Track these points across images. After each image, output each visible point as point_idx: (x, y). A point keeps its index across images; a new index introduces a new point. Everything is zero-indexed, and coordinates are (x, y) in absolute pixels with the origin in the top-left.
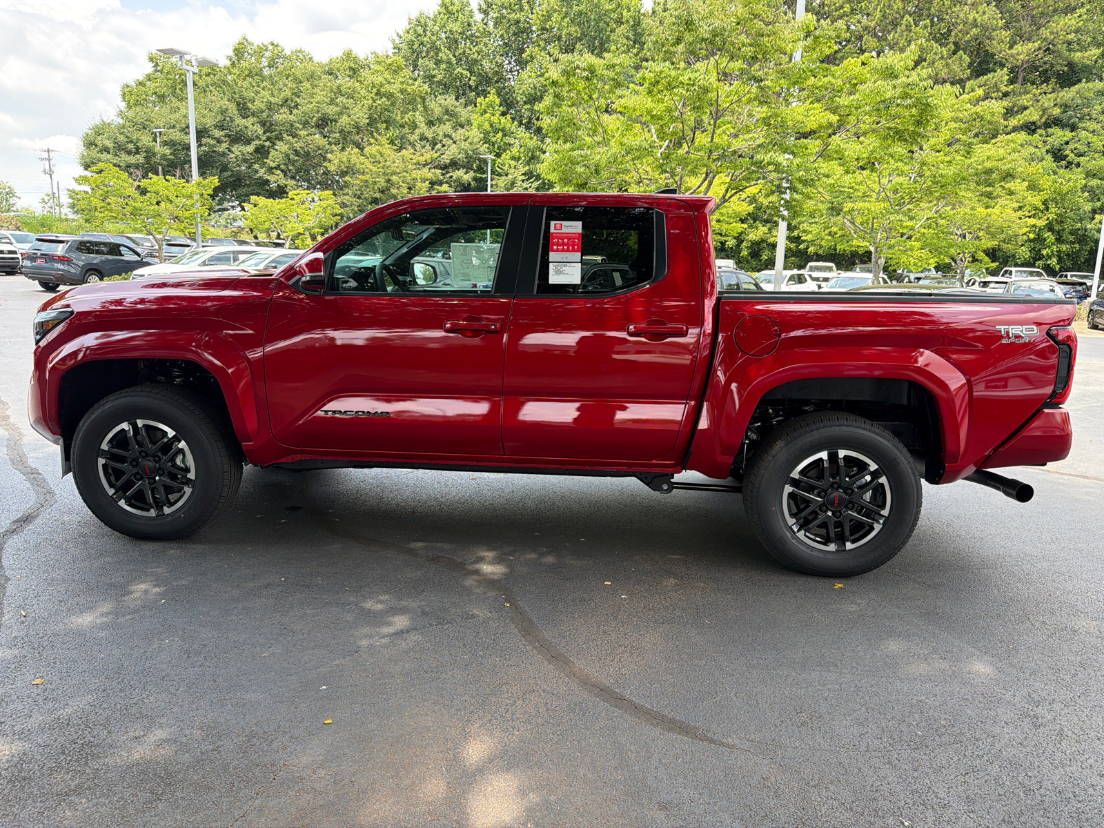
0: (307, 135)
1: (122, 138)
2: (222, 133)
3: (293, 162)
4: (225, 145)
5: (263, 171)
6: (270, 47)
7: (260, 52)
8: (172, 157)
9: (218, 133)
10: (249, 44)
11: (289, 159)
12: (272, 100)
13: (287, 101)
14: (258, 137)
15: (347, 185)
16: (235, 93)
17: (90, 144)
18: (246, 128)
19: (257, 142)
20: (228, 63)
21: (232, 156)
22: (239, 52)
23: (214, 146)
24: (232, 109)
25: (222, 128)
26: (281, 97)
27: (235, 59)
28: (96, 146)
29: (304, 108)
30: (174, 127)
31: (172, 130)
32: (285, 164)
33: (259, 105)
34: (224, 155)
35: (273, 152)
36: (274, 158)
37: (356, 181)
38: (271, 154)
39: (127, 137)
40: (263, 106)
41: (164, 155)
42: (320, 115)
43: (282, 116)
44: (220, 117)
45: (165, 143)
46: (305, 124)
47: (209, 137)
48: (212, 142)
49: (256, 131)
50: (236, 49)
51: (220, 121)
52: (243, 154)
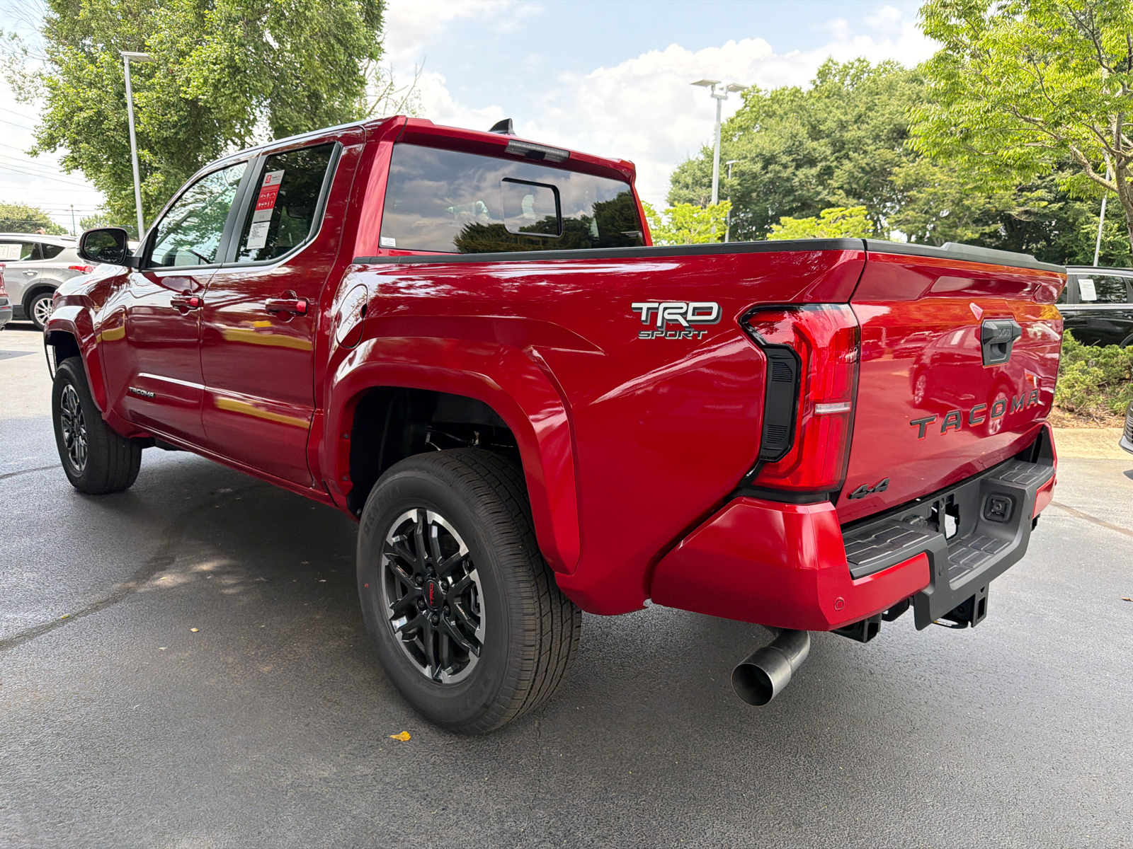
0: (875, 150)
1: (699, 174)
2: (790, 158)
3: (857, 180)
4: (790, 170)
5: (826, 192)
6: (857, 64)
7: (845, 71)
8: (739, 187)
9: (785, 159)
10: (835, 64)
11: (853, 177)
12: (844, 118)
13: (860, 117)
14: (825, 159)
15: (912, 200)
16: (810, 116)
17: (676, 181)
18: (814, 150)
19: (824, 164)
20: (812, 87)
21: (797, 179)
22: (823, 74)
23: (779, 172)
24: (803, 132)
25: (790, 153)
26: (854, 114)
27: (818, 83)
28: (679, 183)
29: (875, 121)
30: (746, 157)
31: (742, 161)
32: (849, 183)
33: (830, 125)
34: (788, 180)
35: (838, 172)
36: (839, 177)
37: (922, 195)
38: (835, 175)
39: (704, 172)
40: (834, 125)
41: (732, 186)
42: (892, 126)
43: (852, 134)
44: (790, 143)
45: (735, 174)
46: (877, 138)
47: (776, 163)
48: (778, 168)
49: (825, 152)
50: (820, 72)
51: (789, 147)
52: (807, 177)
